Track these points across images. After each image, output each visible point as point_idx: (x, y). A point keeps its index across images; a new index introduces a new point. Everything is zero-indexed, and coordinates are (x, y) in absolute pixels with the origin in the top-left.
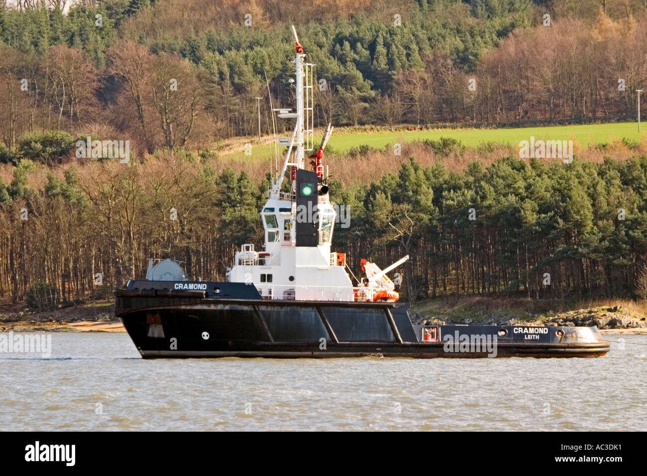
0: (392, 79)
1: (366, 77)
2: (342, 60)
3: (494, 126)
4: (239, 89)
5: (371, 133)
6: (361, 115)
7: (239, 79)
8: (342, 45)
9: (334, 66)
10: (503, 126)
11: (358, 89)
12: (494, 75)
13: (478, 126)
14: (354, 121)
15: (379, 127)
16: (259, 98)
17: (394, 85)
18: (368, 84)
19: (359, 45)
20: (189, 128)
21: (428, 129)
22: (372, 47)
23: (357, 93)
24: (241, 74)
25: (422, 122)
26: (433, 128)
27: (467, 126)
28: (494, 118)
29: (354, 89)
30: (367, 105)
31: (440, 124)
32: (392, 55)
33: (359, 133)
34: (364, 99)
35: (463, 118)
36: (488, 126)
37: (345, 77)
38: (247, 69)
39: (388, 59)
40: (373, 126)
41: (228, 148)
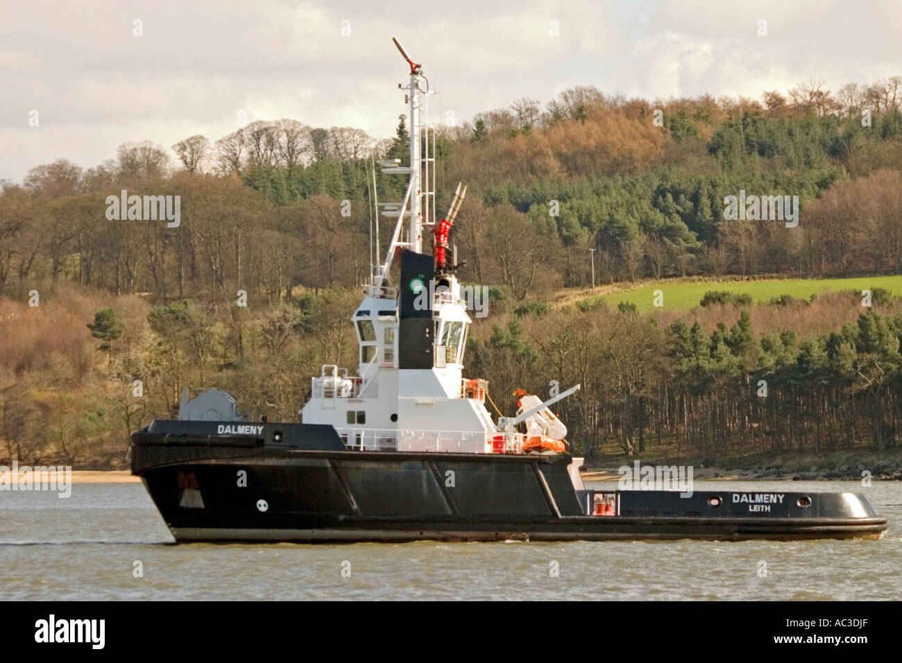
0: (718, 230)
1: (691, 229)
2: (665, 211)
3: (821, 276)
4: (567, 241)
5: (699, 283)
6: (688, 267)
7: (567, 231)
8: (664, 196)
9: (659, 218)
10: (829, 276)
11: (685, 240)
12: (818, 226)
13: (804, 277)
14: (681, 273)
15: (706, 278)
16: (592, 250)
17: (720, 236)
18: (693, 235)
19: (682, 197)
20: (529, 280)
21: (755, 279)
22: (695, 198)
23: (684, 244)
24: (568, 226)
25: (748, 273)
26: (760, 279)
27: (792, 277)
28: (819, 269)
29: (681, 240)
30: (693, 256)
31: (767, 275)
32: (716, 207)
33: (688, 284)
34: (691, 250)
35: (789, 268)
36: (815, 276)
37: (670, 228)
38: (574, 221)
39: (712, 211)
40: (701, 277)
41: (564, 299)
